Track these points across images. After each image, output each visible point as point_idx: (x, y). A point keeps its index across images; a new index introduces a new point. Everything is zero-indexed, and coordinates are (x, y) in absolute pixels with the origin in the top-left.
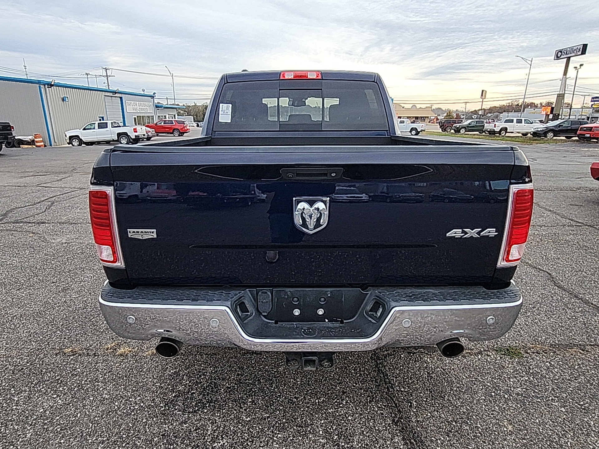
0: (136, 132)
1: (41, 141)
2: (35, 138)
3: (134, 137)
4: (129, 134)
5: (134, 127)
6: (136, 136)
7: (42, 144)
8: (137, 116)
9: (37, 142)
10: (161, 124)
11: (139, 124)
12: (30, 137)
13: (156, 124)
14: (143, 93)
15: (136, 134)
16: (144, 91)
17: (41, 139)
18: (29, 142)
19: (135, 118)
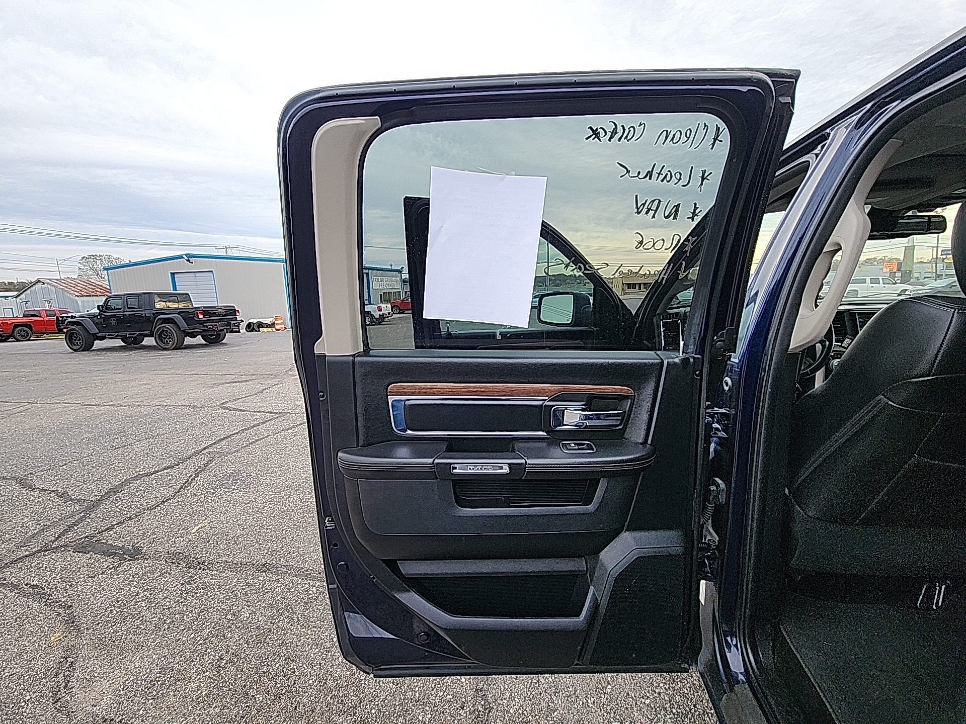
0: (381, 310)
1: (281, 324)
2: (276, 320)
3: (378, 317)
4: (372, 313)
5: (379, 305)
6: (380, 315)
7: (283, 326)
8: (384, 293)
9: (277, 324)
10: (408, 300)
11: (384, 301)
12: (271, 319)
13: (403, 300)
14: (390, 268)
15: (381, 313)
16: (391, 266)
17: (282, 321)
18: (269, 325)
19: (381, 295)
